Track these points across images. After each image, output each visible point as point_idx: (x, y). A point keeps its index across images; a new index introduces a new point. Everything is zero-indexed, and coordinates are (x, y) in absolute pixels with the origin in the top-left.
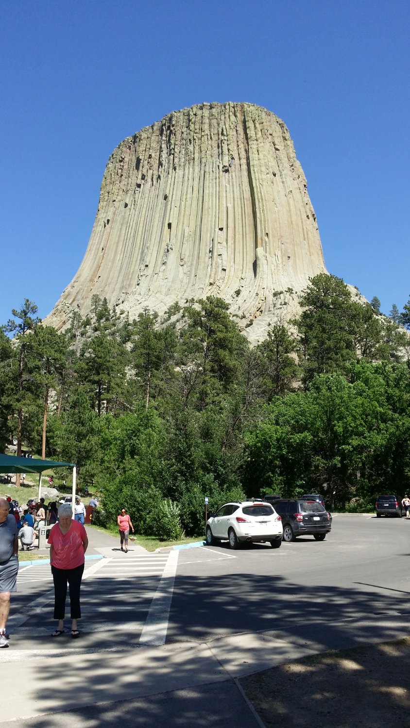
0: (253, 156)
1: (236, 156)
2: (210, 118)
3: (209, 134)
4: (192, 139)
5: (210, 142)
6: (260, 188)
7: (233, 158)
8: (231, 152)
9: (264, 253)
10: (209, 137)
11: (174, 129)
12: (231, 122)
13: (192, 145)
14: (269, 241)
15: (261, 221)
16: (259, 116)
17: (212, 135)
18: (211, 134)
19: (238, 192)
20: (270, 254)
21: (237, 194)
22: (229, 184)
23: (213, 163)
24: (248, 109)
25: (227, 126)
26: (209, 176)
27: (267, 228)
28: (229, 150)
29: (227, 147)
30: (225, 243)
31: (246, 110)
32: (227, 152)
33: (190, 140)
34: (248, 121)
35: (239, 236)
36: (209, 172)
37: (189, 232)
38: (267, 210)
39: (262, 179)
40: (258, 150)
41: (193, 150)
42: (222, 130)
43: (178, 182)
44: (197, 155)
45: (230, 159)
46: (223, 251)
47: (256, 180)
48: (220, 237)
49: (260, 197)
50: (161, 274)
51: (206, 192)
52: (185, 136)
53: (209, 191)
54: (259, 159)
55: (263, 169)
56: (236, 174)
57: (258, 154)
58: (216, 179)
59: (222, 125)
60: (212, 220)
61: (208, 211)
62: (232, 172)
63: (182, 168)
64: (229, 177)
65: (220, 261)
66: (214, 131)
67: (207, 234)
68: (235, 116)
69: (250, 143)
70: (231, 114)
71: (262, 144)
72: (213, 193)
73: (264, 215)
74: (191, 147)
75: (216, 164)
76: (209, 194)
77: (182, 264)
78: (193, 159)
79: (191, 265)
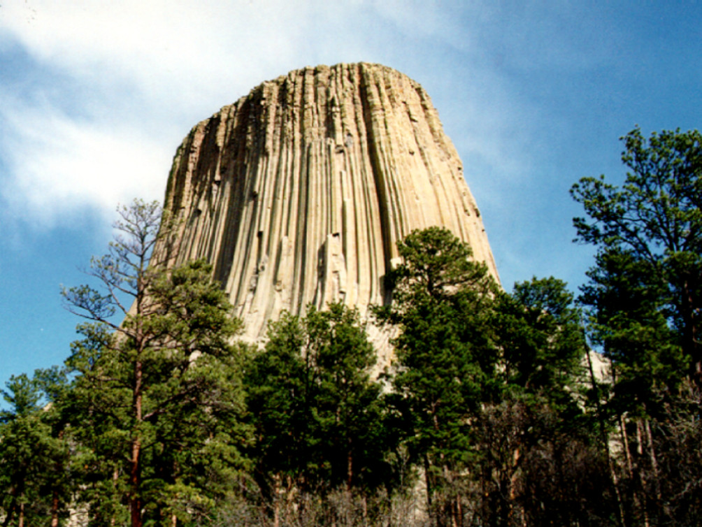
0: (379, 129)
1: (354, 132)
2: (315, 85)
3: (314, 106)
4: (290, 115)
5: (316, 117)
7: (349, 135)
8: (346, 127)
10: (315, 111)
11: (265, 104)
12: (344, 89)
13: (290, 123)
17: (319, 107)
18: (317, 107)
21: (358, 183)
22: (346, 170)
23: (321, 143)
25: (340, 94)
26: (316, 161)
28: (343, 125)
29: (340, 121)
30: (341, 256)
32: (341, 128)
33: (287, 115)
34: (369, 86)
35: (363, 244)
36: (316, 156)
37: (289, 242)
38: (403, 204)
39: (394, 161)
40: (385, 123)
41: (291, 128)
42: (333, 100)
43: (271, 173)
44: (298, 135)
45: (345, 136)
46: (340, 267)
47: (384, 162)
48: (334, 245)
49: (391, 186)
50: (248, 305)
51: (313, 182)
52: (281, 111)
53: (317, 181)
54: (387, 134)
55: (394, 146)
56: (355, 156)
57: (386, 127)
58: (326, 164)
59: (332, 93)
60: (321, 223)
61: (316, 211)
62: (349, 153)
63: (277, 154)
64: (345, 160)
65: (336, 281)
66: (322, 102)
67: (315, 243)
68: (351, 81)
69: (373, 114)
70: (345, 78)
71: (391, 114)
72: (322, 185)
73: (400, 211)
74: (289, 125)
75: (326, 144)
76: (317, 185)
77: (278, 288)
78: (293, 140)
79: (293, 288)
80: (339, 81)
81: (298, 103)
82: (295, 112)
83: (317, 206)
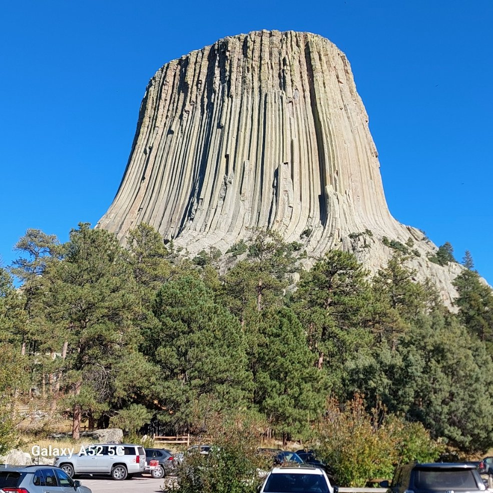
0: (318, 86)
1: (300, 88)
2: (270, 46)
3: (269, 63)
4: (250, 67)
5: (271, 71)
6: (328, 122)
7: (297, 89)
8: (295, 84)
9: (334, 191)
10: (270, 67)
11: (230, 55)
12: (293, 52)
13: (250, 73)
14: (339, 179)
15: (329, 157)
16: (323, 47)
17: (273, 64)
18: (271, 64)
19: (304, 125)
20: (340, 192)
21: (302, 127)
22: (293, 117)
23: (275, 94)
24: (312, 40)
25: (290, 57)
26: (272, 107)
27: (336, 165)
28: (292, 81)
29: (290, 78)
30: (290, 180)
31: (310, 40)
32: (290, 84)
33: (248, 67)
34: (313, 52)
35: (305, 171)
36: (271, 103)
37: (250, 165)
38: (336, 146)
39: (330, 114)
40: (324, 84)
41: (251, 79)
42: (284, 60)
43: (235, 111)
44: (256, 85)
45: (294, 90)
46: (289, 187)
47: (323, 114)
48: (285, 172)
49: (327, 132)
50: (219, 209)
51: (268, 123)
52: (242, 63)
53: (272, 122)
54: (325, 92)
55: (330, 102)
56: (300, 106)
57: (325, 87)
58: (279, 110)
59: (284, 55)
60: (275, 154)
61: (271, 144)
62: (296, 104)
63: (239, 97)
64: (293, 109)
65: (286, 198)
66: (275, 60)
67: (270, 168)
68: (298, 46)
69: (315, 75)
70: (294, 44)
71: (328, 77)
72: (275, 126)
73: (333, 151)
74: (249, 76)
75: (279, 95)
76: (272, 125)
77: (242, 199)
78: (253, 88)
79: (254, 200)
80: (289, 45)
81: (256, 58)
82: (254, 65)
83: (272, 141)
